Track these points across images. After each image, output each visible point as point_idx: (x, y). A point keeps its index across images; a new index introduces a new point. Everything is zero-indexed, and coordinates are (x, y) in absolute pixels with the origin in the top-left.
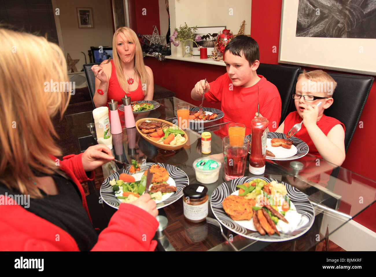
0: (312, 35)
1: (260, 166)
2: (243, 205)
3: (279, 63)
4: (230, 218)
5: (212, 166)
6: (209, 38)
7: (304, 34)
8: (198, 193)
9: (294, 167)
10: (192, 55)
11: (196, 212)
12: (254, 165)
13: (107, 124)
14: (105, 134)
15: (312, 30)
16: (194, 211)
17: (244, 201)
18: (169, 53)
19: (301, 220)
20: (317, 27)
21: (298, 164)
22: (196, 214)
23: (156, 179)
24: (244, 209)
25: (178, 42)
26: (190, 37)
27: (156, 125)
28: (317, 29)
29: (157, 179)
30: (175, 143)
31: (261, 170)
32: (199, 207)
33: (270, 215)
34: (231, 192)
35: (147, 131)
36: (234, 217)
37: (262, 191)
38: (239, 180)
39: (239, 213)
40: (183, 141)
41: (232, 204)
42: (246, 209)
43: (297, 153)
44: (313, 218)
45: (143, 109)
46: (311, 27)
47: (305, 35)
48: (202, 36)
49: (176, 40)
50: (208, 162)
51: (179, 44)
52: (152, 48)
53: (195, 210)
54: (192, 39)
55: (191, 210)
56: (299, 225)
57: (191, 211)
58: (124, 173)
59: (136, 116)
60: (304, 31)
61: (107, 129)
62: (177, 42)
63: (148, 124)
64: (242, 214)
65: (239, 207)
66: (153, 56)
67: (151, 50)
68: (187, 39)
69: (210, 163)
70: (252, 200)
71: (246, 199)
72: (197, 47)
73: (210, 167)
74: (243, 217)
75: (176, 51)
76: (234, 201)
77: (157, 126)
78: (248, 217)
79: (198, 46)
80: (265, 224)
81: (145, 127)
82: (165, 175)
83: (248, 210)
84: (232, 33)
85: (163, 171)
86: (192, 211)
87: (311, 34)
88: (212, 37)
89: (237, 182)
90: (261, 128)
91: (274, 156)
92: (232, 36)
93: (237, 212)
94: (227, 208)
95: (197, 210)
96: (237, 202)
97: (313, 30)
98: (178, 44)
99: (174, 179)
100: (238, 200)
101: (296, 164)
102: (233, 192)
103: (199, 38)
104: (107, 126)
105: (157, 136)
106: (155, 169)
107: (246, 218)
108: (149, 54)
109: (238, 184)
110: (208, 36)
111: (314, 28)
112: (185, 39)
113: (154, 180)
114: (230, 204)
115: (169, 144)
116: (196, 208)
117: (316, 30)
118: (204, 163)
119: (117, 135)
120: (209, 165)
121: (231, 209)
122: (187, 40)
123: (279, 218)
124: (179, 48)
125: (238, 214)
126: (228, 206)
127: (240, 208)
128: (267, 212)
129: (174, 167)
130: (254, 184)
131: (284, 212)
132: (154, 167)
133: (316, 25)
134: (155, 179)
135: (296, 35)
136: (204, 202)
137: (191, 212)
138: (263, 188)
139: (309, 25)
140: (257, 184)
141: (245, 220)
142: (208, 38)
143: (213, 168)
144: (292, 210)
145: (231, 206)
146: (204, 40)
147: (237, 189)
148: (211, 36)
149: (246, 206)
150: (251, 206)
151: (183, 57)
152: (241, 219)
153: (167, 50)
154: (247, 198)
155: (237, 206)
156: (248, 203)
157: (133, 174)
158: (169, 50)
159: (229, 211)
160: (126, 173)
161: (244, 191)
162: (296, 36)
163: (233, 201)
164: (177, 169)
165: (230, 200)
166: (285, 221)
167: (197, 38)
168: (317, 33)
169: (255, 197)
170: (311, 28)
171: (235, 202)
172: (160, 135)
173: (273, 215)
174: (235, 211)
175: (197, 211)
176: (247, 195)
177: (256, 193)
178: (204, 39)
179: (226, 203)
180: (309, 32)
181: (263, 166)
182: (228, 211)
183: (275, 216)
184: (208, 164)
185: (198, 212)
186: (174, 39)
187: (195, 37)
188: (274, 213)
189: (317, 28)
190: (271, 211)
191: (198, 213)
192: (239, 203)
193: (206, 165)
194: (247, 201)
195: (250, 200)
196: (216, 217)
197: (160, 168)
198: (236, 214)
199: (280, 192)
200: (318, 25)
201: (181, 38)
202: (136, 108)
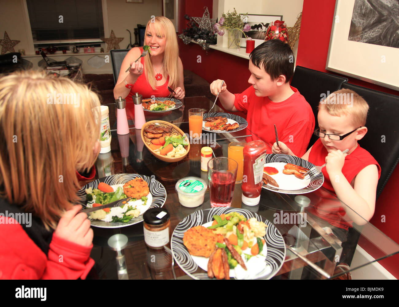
0: (366, 41)
1: (255, 196)
2: (206, 240)
3: (326, 70)
4: (188, 251)
5: (195, 189)
6: (261, 28)
7: (357, 38)
8: (158, 219)
9: (298, 204)
10: (239, 46)
11: (153, 238)
12: (247, 195)
13: (105, 125)
14: (102, 135)
15: (366, 34)
16: (151, 237)
17: (210, 235)
18: (215, 42)
19: (264, 270)
20: (372, 31)
21: (304, 200)
22: (152, 240)
23: (132, 194)
24: (205, 244)
25: (224, 31)
26: (239, 25)
27: (163, 131)
28: (373, 34)
29: (134, 195)
30: (173, 155)
31: (254, 201)
32: (156, 234)
33: (230, 257)
34: (205, 221)
35: (152, 136)
36: (190, 251)
37: (235, 228)
38: (219, 210)
39: (195, 248)
40: (183, 154)
41: (194, 237)
42: (206, 245)
43: (308, 186)
44: (277, 270)
45: (160, 109)
46: (366, 30)
47: (358, 39)
48: (253, 25)
49: (221, 29)
50: (193, 184)
51: (224, 33)
52: (198, 34)
53: (153, 236)
54: (241, 28)
55: (149, 235)
56: (258, 274)
57: (148, 236)
58: (106, 183)
59: (149, 116)
60: (357, 35)
61: (105, 130)
62: (222, 31)
63: (157, 128)
64: (198, 250)
65: (200, 241)
66: (197, 43)
67: (196, 36)
68: (234, 28)
69: (195, 185)
70: (221, 235)
71: (213, 234)
72: (245, 38)
73: (193, 190)
74: (199, 253)
75: (222, 41)
76: (198, 233)
77: (165, 131)
78: (205, 254)
79: (246, 37)
80: (216, 267)
81: (151, 131)
82: (144, 190)
83: (208, 247)
84: (286, 26)
85: (144, 186)
86: (149, 236)
87: (366, 39)
88: (265, 27)
89: (216, 212)
90: (254, 154)
91: (278, 186)
92: (285, 29)
93: (194, 246)
94: (187, 239)
95: (154, 236)
96: (201, 235)
97: (368, 35)
98: (223, 32)
99: (153, 196)
100: (203, 233)
101: (301, 200)
102: (207, 222)
103: (247, 27)
104: (104, 127)
105: (159, 143)
106: (136, 182)
107: (203, 255)
108: (194, 40)
109: (216, 214)
110: (260, 26)
111: (369, 32)
112: (232, 28)
113: (130, 194)
114: (192, 236)
115: (166, 154)
116: (153, 234)
117: (371, 34)
118: (189, 183)
119: (123, 137)
120: (193, 188)
121: (190, 242)
122: (234, 29)
123: (238, 263)
124: (225, 38)
125: (194, 249)
126: (188, 237)
127: (201, 242)
128: (227, 253)
129: (158, 182)
130: (228, 218)
131: (251, 256)
132: (137, 180)
133: (372, 29)
134: (131, 193)
135: (349, 38)
136: (163, 229)
137: (148, 237)
138: (237, 224)
139: (364, 27)
140: (230, 219)
141: (202, 256)
142: (260, 28)
143: (196, 191)
144: (262, 255)
145: (192, 238)
146: (256, 30)
147: (213, 219)
148: (264, 26)
149: (209, 242)
150: (215, 243)
151: (229, 48)
152: (197, 254)
153: (213, 38)
154: (214, 232)
155: (199, 240)
156: (214, 238)
157: (114, 184)
158: (215, 38)
159: (187, 244)
161: (217, 223)
162: (349, 40)
163: (197, 234)
164: (161, 186)
165: (194, 232)
166: (244, 266)
167: (245, 28)
168: (373, 39)
169: (224, 233)
170: (366, 32)
171: (199, 235)
172: (161, 143)
173: (233, 257)
174: (192, 245)
175: (154, 238)
176: (216, 229)
177: (227, 229)
178: (256, 29)
179: (188, 234)
180: (364, 37)
181: (257, 196)
183: (235, 259)
184: (193, 185)
185: (155, 238)
186: (218, 27)
187: (244, 26)
188: (235, 255)
189: (373, 32)
190: (232, 253)
191: (155, 240)
192: (203, 236)
193: (190, 186)
194: (213, 235)
195: (218, 235)
196: (172, 247)
197: (142, 182)
198: (193, 248)
199: (255, 233)
200: (374, 29)
201: (228, 26)
202: (153, 107)
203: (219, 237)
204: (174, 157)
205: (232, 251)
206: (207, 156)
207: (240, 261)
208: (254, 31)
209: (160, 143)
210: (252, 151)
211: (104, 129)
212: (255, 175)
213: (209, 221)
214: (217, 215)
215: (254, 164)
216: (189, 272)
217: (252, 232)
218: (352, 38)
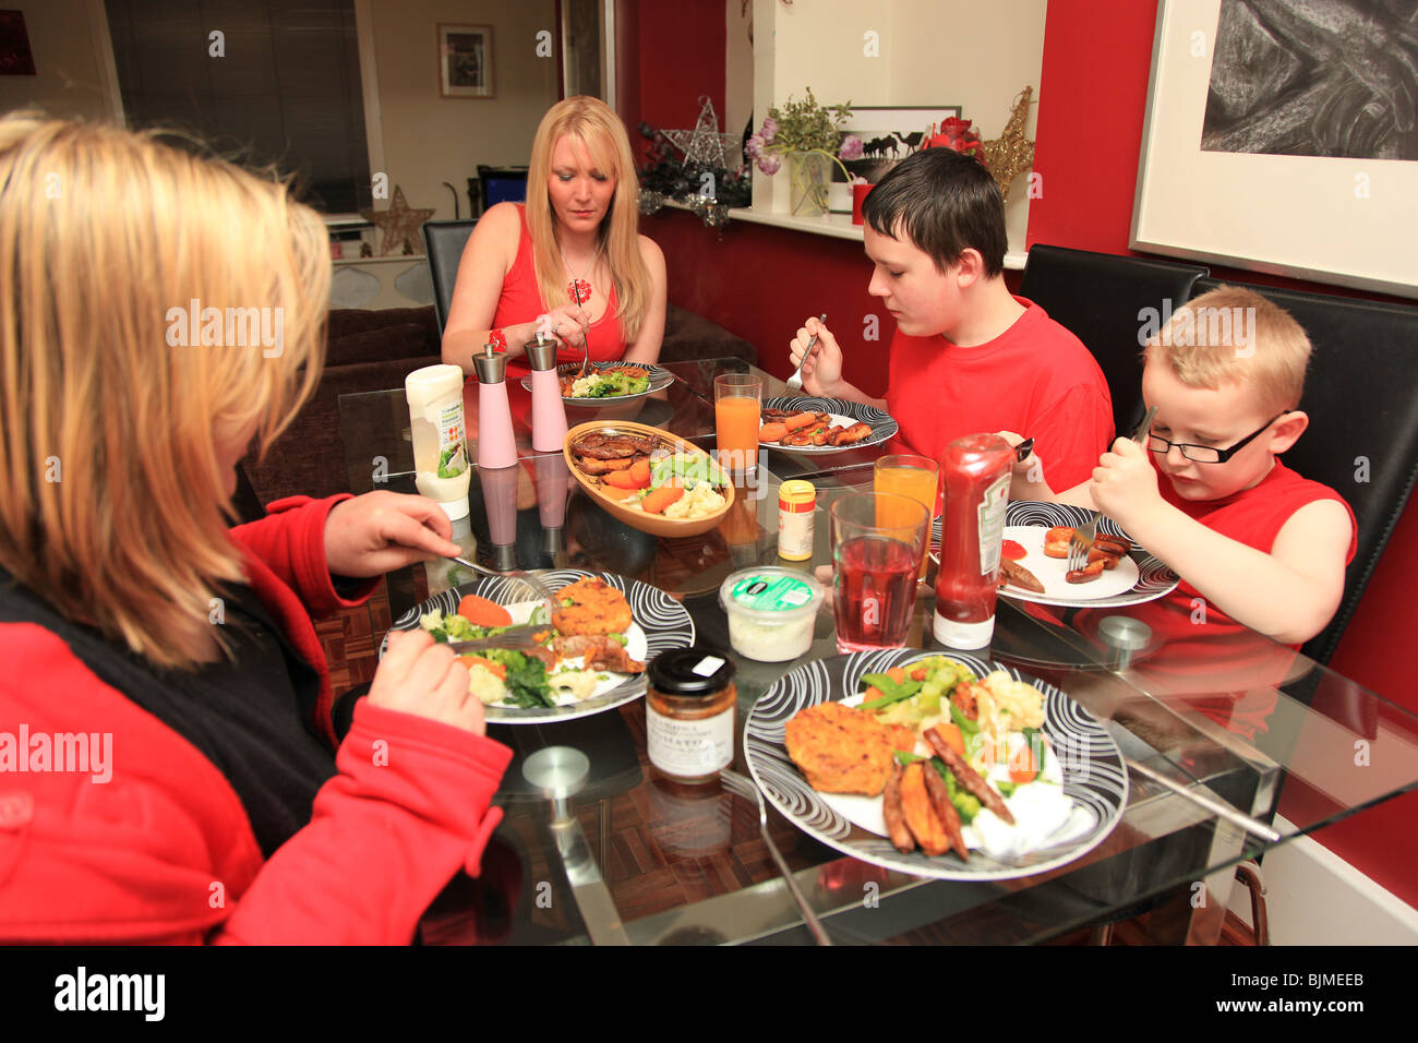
0: (1261, 147)
1: (975, 617)
2: (862, 742)
3: (1131, 250)
4: (806, 781)
5: (786, 599)
6: (895, 149)
7: (1232, 141)
8: (699, 678)
9: (1112, 639)
10: (826, 208)
11: (684, 746)
12: (951, 614)
13: (452, 426)
14: (444, 460)
15: (1261, 127)
16: (679, 742)
17: (869, 727)
18: (746, 201)
19: (1068, 821)
20: (1282, 114)
21: (1129, 629)
22: (682, 750)
23: (580, 625)
24: (860, 755)
25: (777, 160)
26: (824, 141)
27: (634, 447)
28: (1283, 123)
29: (585, 626)
30: (683, 512)
31: (980, 633)
32: (695, 729)
33: (952, 788)
34: (837, 694)
35: (601, 465)
36: (816, 778)
37: (945, 703)
38: (877, 657)
39: (834, 766)
40: (715, 508)
41: (822, 736)
42: (865, 757)
43: (1136, 587)
44: (1113, 816)
45: (609, 390)
46: (1260, 114)
47: (1235, 145)
48: (869, 141)
49: (770, 153)
50: (776, 585)
51: (779, 166)
52: (687, 179)
53: (681, 739)
54: (829, 149)
55: (668, 736)
56: (1054, 833)
57: (666, 739)
58: (481, 594)
59: (576, 413)
60: (1232, 131)
61: (454, 444)
62: (772, 159)
63: (608, 441)
64: (844, 772)
65: (843, 746)
66: (687, 206)
67: (681, 185)
68: (810, 148)
69: (783, 588)
70: (904, 728)
71: (878, 724)
72: (846, 181)
73: (780, 602)
74: (847, 781)
75: (768, 193)
76: (830, 722)
77: (638, 451)
78: (866, 783)
79: (848, 178)
80: (918, 816)
81: (594, 451)
82: (615, 613)
83: (873, 761)
84: (978, 134)
85: (614, 602)
86: (671, 740)
87: (1259, 140)
88: (906, 146)
89: (869, 665)
91: (1042, 590)
92: (975, 143)
93: (828, 760)
94: (798, 742)
95: (687, 739)
96: (841, 728)
97: (1266, 127)
98: (775, 165)
99: (647, 631)
100: (845, 724)
101: (1122, 628)
102: (843, 697)
103: (853, 146)
104: (451, 431)
105: (628, 482)
106: (585, 591)
107: (862, 789)
108: (675, 198)
109: (869, 671)
110: (889, 142)
111: (1271, 118)
112: (804, 150)
113: (573, 625)
114: (813, 733)
115: (662, 512)
116: (684, 729)
117: (1279, 125)
118: (761, 586)
120: (779, 596)
121: (809, 750)
122: (810, 153)
123: (983, 804)
124: (780, 183)
125: (829, 769)
126: (802, 736)
127: (846, 750)
128: (943, 776)
129: (656, 590)
130: (920, 675)
131: (1014, 786)
132: (585, 585)
133: (1279, 107)
134: (576, 623)
135: (1202, 144)
136: (718, 713)
137: (668, 744)
138: (950, 692)
139: (1251, 105)
140: (928, 675)
141: (857, 793)
142: (890, 150)
143: (791, 607)
144: (1049, 781)
145: (814, 738)
146: (877, 154)
147: (863, 687)
148: (903, 141)
149: (870, 746)
150: (892, 749)
151: (793, 214)
152: (840, 787)
153: (739, 186)
154: (882, 719)
155: (838, 742)
156: (884, 736)
157: (510, 603)
158: (744, 187)
159: (803, 756)
160: (487, 596)
161: (882, 693)
162: (1203, 149)
163: (826, 725)
164: (667, 600)
165: (817, 720)
166: (1004, 814)
167: (845, 147)
168: (1283, 138)
169: (915, 720)
170: (1258, 119)
171: (834, 728)
172: (638, 479)
173: (961, 787)
174: (822, 756)
175: (687, 743)
176: (886, 709)
177: (922, 706)
178: (877, 151)
179: (798, 726)
180: (1254, 135)
181: (986, 619)
182: (797, 756)
183: (971, 793)
184: (778, 590)
185: (691, 744)
186: (759, 146)
187: (841, 143)
188: (967, 782)
189: (1282, 118)
190: (955, 773)
191: (691, 751)
192: (848, 732)
193: (767, 593)
194: (881, 729)
195: (895, 727)
196: (752, 770)
197: (602, 591)
198: (824, 767)
199: (1012, 714)
200: (1285, 108)
201: (788, 146)
202: (583, 387)
203: (899, 733)
204: (687, 517)
205: (957, 767)
206: (801, 508)
207: (987, 797)
208: (871, 160)
209: (635, 481)
210: (970, 463)
211: (452, 439)
212: (985, 543)
213: (850, 694)
214: (874, 671)
215: (980, 506)
216: (829, 836)
217: (1004, 711)
218: (1213, 141)
